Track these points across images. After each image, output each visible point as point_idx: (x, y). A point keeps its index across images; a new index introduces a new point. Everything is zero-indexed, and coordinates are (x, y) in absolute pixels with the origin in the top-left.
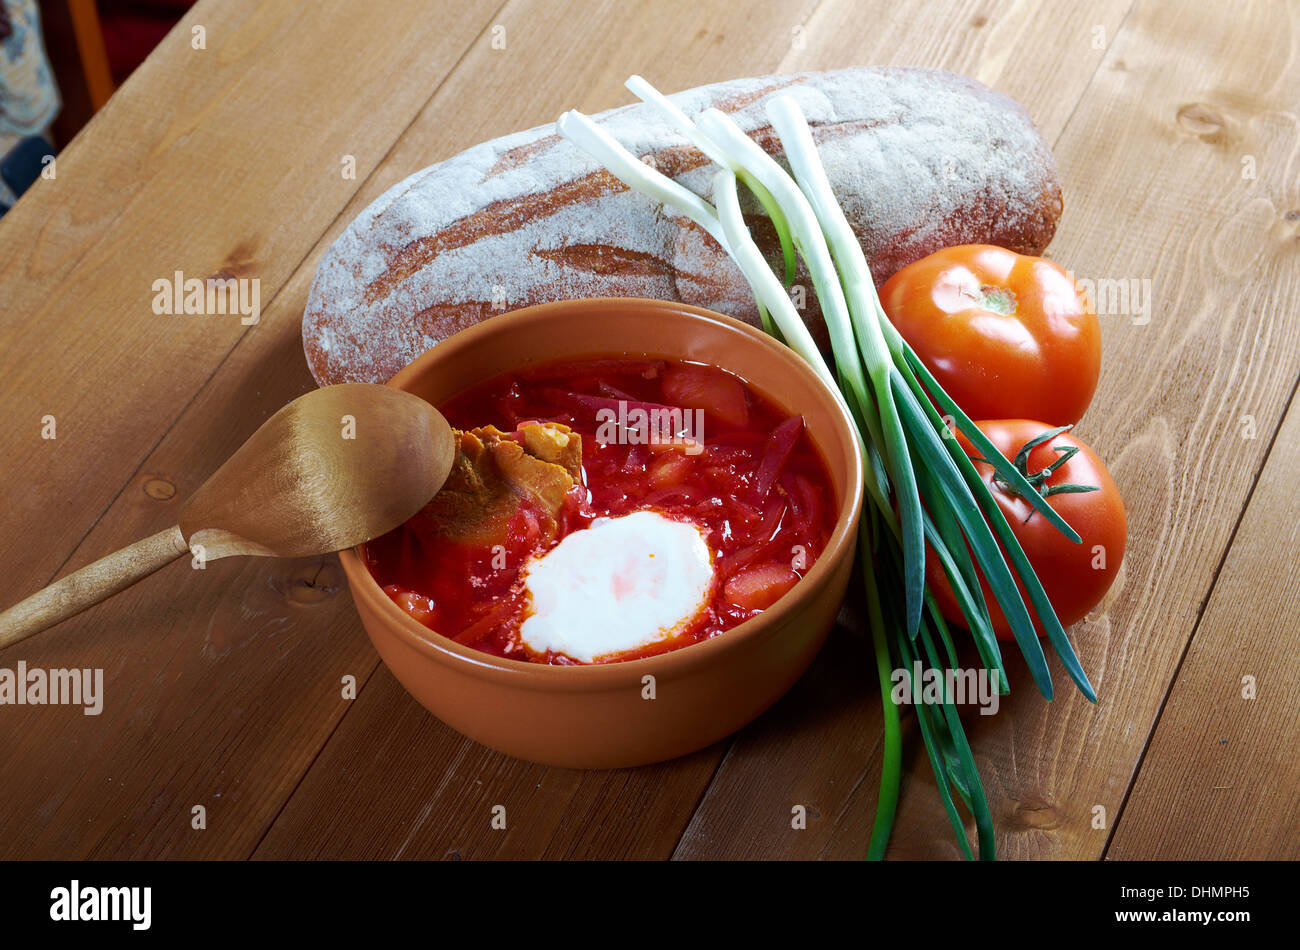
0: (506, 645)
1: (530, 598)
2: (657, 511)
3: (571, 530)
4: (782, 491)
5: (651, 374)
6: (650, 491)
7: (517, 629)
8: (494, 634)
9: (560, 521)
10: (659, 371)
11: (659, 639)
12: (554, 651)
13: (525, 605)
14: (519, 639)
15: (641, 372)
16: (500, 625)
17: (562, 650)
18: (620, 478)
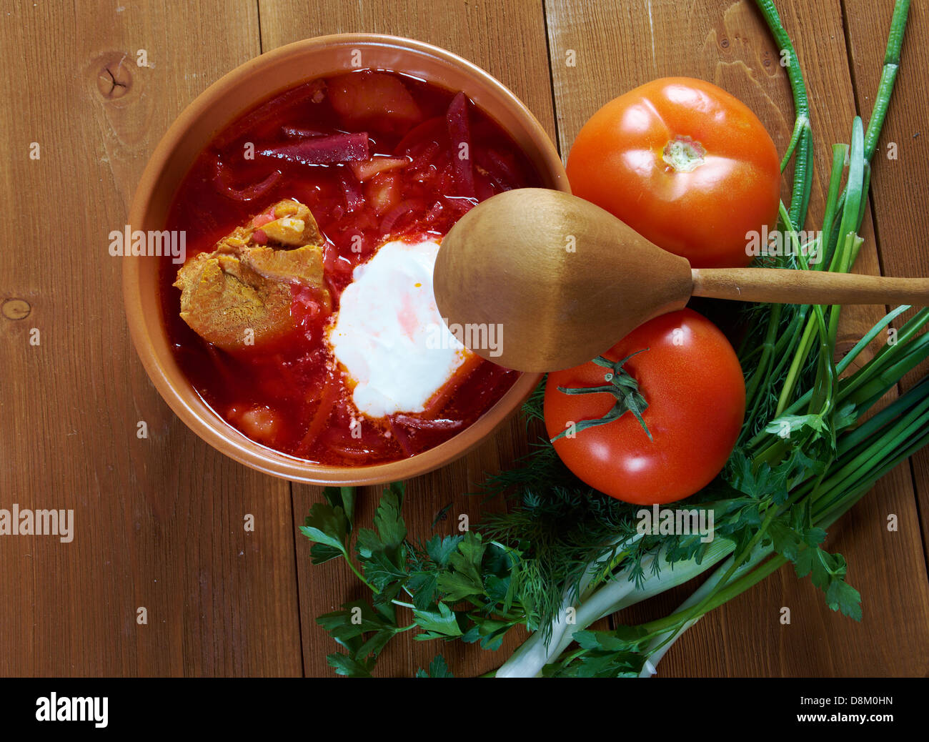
0: (349, 423)
1: (346, 370)
2: (397, 238)
3: (341, 289)
4: (483, 171)
5: (318, 97)
6: (380, 219)
7: (350, 401)
8: (335, 416)
9: (328, 286)
10: (324, 91)
11: (461, 362)
12: (391, 413)
13: (344, 378)
14: (357, 411)
15: (310, 99)
16: (335, 407)
17: (397, 410)
18: (350, 219)
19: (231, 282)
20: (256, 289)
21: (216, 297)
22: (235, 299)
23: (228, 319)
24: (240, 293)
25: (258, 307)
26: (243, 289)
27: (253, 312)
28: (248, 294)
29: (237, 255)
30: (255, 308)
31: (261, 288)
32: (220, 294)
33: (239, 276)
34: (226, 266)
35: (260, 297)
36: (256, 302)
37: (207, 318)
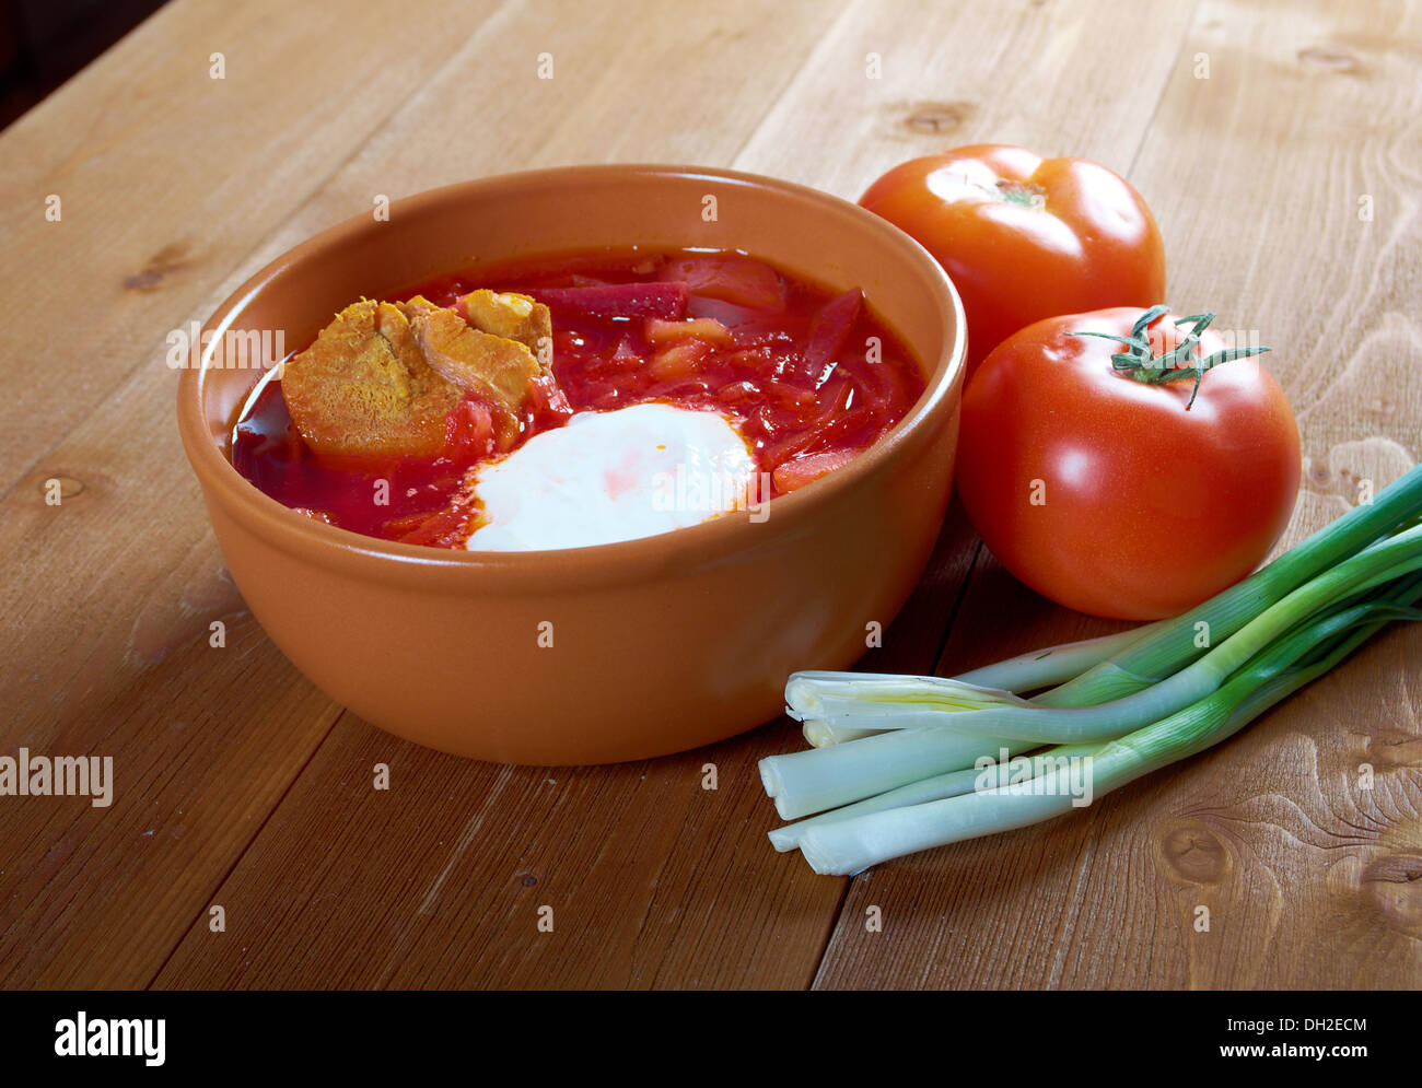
1: (482, 509)
2: (664, 402)
5: (645, 268)
7: (463, 543)
10: (656, 265)
13: (473, 515)
15: (632, 267)
18: (608, 372)
19: (380, 346)
20: (412, 374)
21: (345, 354)
22: (371, 373)
23: (344, 399)
24: (384, 364)
25: (399, 400)
26: (392, 361)
27: (388, 405)
28: (395, 371)
29: (409, 318)
30: (394, 399)
31: (419, 377)
32: (352, 353)
33: (396, 345)
34: (384, 320)
35: (410, 387)
36: (402, 393)
37: (316, 385)
